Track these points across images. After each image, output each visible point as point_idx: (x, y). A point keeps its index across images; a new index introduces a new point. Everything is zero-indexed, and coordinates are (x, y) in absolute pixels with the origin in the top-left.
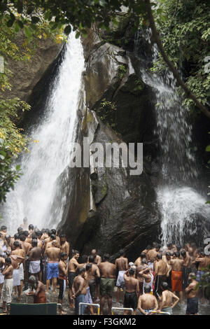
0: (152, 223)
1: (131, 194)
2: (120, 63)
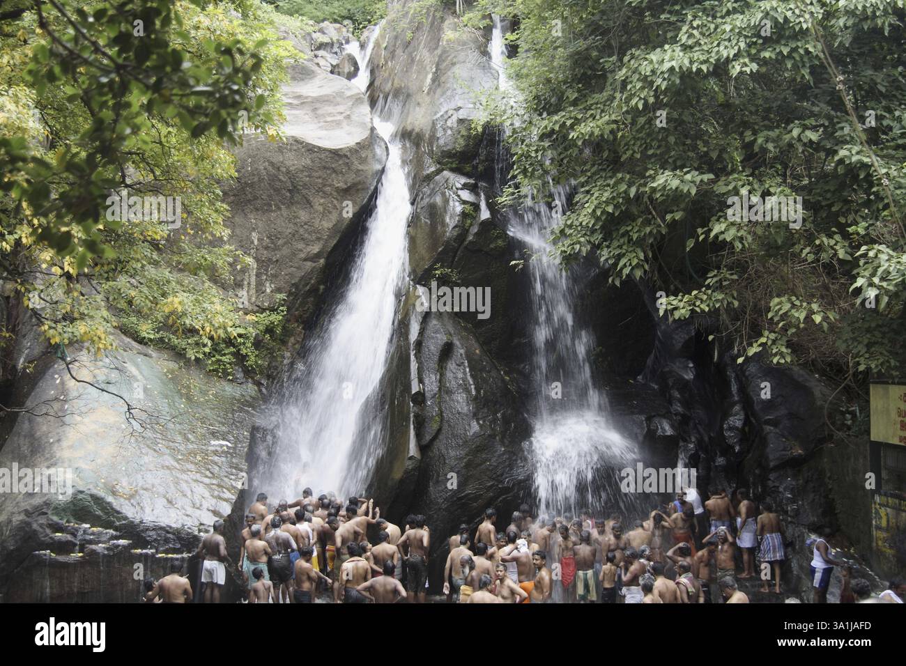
0: (521, 477)
1: (481, 427)
2: (465, 202)
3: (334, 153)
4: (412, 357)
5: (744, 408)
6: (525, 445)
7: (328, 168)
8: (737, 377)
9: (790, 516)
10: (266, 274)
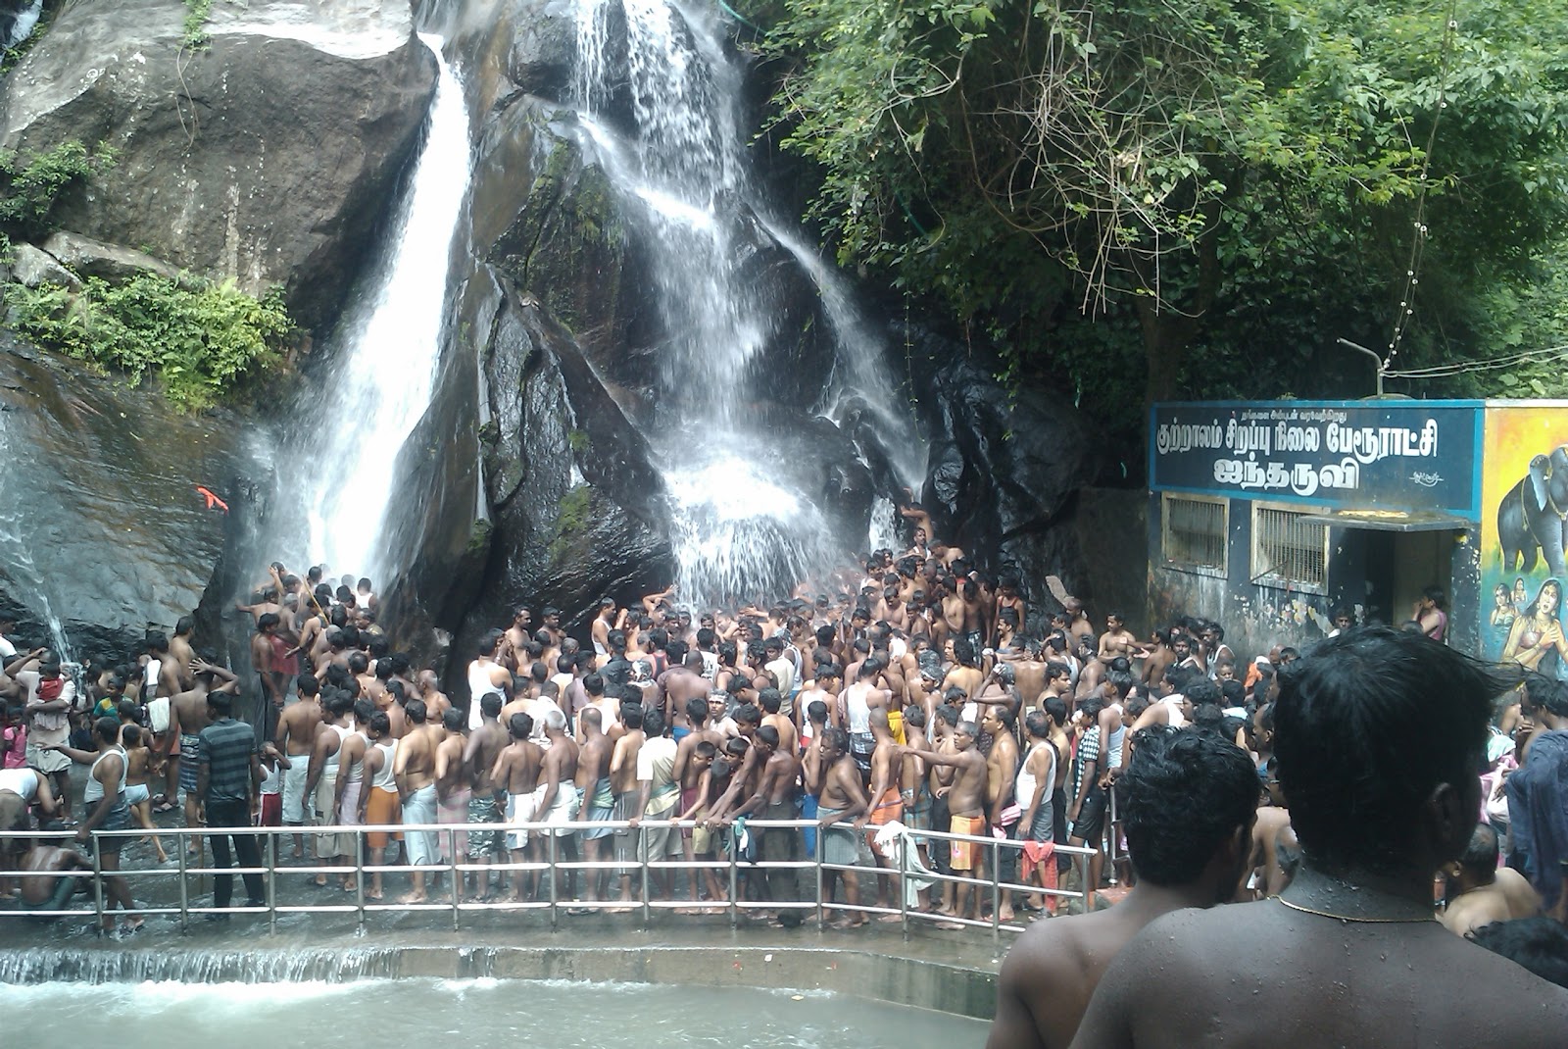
0: (646, 551)
1: (587, 476)
2: (558, 139)
3: (356, 67)
4: (480, 372)
5: (962, 451)
6: (651, 500)
7: (347, 90)
8: (952, 406)
9: (1031, 603)
10: (253, 251)
